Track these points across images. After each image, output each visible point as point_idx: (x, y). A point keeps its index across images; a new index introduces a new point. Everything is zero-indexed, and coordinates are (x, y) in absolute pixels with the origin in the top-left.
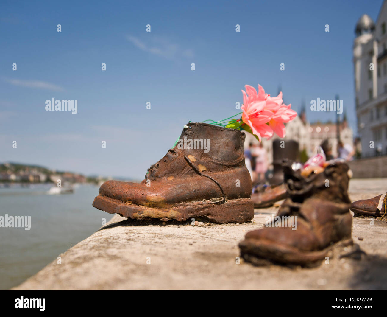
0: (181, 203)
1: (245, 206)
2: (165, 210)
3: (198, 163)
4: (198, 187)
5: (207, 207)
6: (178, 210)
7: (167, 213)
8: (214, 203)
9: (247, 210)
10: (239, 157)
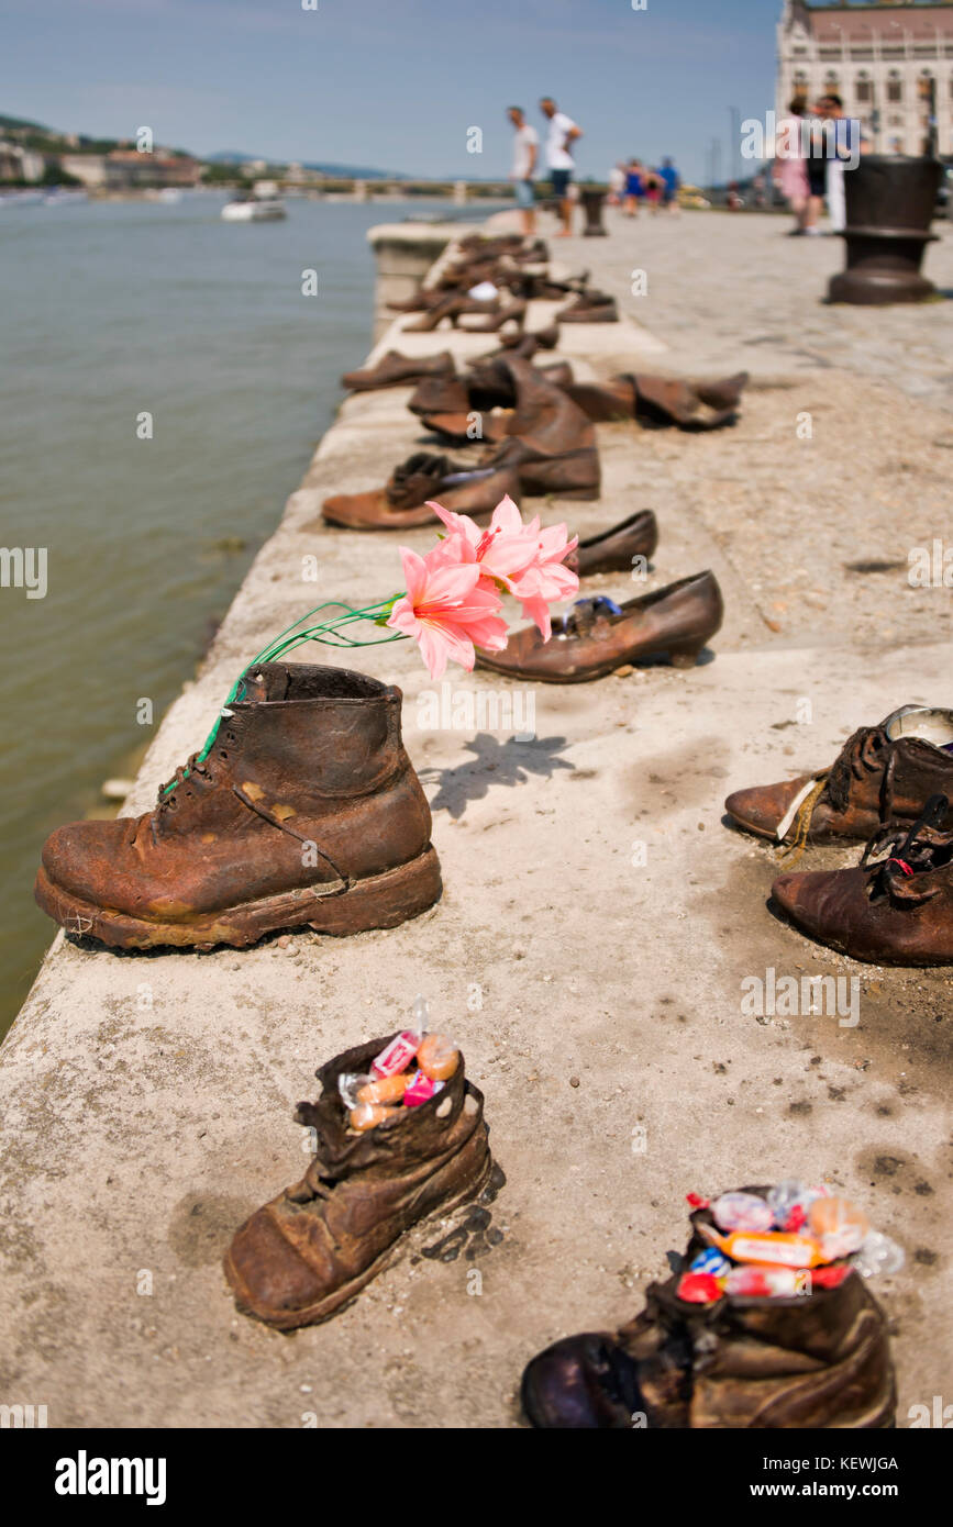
0: (239, 907)
1: (404, 888)
2: (201, 927)
3: (271, 801)
4: (275, 868)
5: (305, 907)
6: (233, 925)
7: (206, 934)
8: (321, 897)
9: (410, 893)
10: (383, 766)
